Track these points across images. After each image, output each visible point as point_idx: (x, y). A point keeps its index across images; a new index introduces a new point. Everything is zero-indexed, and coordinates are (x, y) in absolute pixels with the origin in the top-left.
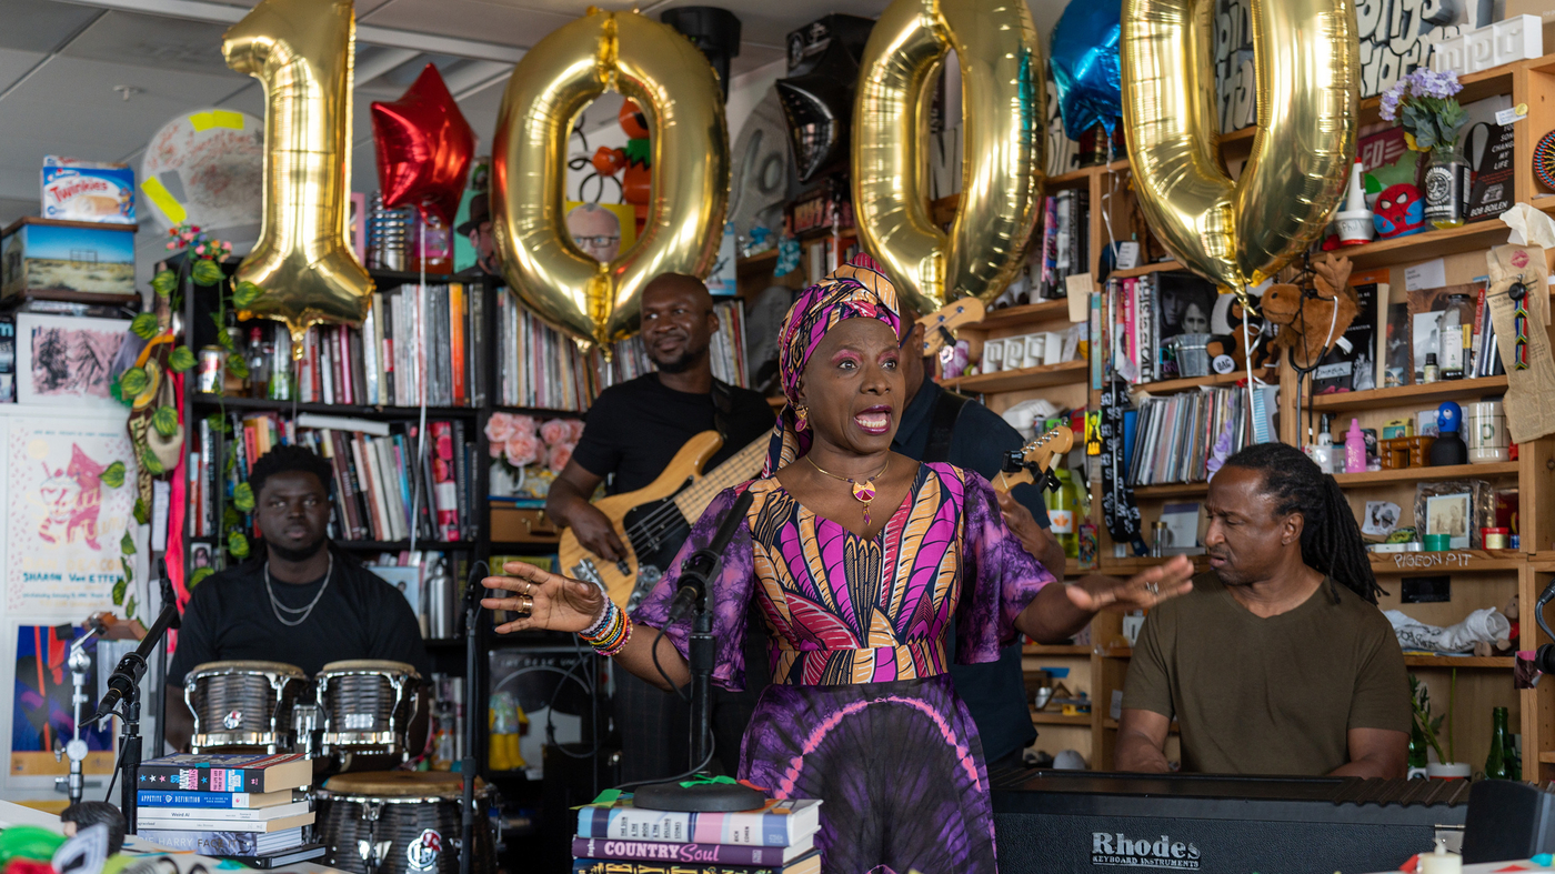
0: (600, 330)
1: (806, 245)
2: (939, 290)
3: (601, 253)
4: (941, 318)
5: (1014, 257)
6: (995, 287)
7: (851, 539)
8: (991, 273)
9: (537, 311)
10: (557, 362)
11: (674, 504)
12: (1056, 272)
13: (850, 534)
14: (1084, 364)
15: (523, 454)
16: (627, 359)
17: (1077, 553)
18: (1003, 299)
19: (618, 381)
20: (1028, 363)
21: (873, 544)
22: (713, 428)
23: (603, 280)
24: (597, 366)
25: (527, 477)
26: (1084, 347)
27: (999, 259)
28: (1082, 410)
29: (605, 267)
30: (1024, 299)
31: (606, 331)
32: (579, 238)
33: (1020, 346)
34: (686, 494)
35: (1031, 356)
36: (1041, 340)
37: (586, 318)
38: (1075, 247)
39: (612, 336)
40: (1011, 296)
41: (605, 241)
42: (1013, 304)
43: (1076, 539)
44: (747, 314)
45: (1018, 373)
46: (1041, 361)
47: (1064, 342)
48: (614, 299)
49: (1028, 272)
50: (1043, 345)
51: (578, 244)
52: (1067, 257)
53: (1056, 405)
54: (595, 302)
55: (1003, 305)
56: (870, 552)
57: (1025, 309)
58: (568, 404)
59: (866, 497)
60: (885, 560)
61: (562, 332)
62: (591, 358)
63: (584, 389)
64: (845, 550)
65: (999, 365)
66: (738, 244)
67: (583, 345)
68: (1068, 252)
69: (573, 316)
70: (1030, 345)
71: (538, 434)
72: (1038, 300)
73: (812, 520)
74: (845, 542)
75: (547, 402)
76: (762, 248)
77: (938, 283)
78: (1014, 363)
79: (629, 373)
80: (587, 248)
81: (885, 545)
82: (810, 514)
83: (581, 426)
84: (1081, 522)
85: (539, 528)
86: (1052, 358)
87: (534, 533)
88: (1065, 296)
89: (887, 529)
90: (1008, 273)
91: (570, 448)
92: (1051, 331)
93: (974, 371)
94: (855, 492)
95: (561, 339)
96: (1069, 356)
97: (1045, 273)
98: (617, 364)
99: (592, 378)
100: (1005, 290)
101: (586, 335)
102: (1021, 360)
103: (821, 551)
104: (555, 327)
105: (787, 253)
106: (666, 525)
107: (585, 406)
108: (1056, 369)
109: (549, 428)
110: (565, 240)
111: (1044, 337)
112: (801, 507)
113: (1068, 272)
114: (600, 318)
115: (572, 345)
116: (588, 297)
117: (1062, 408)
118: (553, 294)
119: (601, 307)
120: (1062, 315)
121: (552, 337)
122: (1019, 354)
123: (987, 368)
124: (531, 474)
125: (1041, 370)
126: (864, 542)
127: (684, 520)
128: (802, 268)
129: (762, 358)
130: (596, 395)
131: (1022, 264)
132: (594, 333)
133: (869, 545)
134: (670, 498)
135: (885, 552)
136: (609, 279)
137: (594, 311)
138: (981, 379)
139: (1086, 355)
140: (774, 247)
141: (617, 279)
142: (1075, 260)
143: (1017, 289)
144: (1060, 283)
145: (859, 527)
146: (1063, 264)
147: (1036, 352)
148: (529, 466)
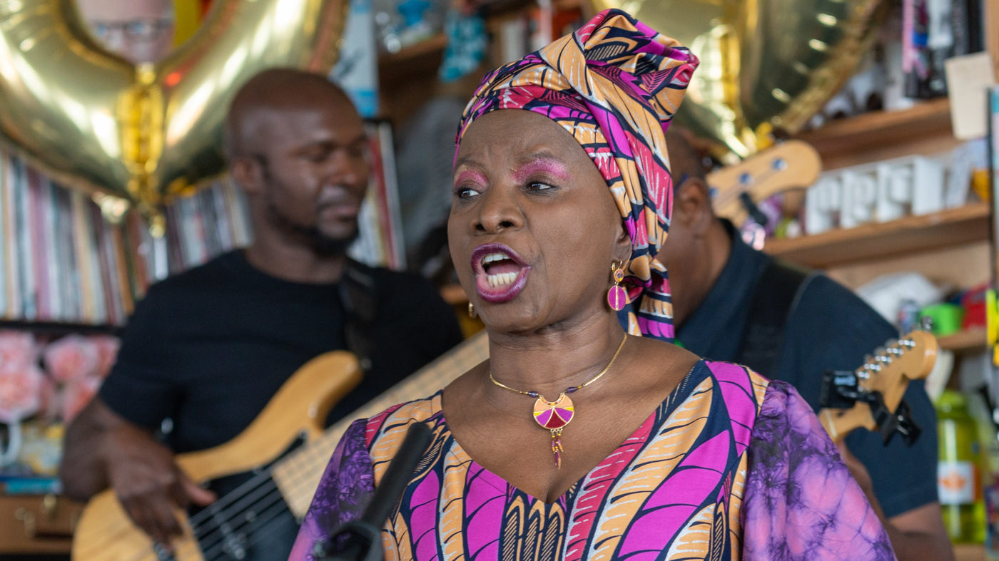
0: (143, 182)
1: (494, 25)
2: (728, 93)
3: (141, 50)
4: (744, 177)
5: (854, 30)
6: (823, 83)
7: (518, 502)
8: (815, 60)
9: (32, 153)
10: (71, 239)
11: (270, 479)
12: (929, 54)
13: (518, 493)
14: (981, 210)
15: (18, 397)
16: (192, 230)
17: (983, 535)
18: (838, 104)
19: (178, 269)
20: (886, 213)
21: (556, 508)
22: (341, 345)
23: (144, 93)
24: (138, 242)
25: (25, 439)
26: (982, 180)
27: (829, 36)
28: (982, 290)
29: (146, 74)
30: (875, 103)
31: (153, 183)
32: (101, 25)
33: (869, 182)
34: (294, 462)
35: (891, 200)
36: (905, 172)
37: (119, 162)
38: (960, 10)
39: (163, 188)
40: (851, 98)
41: (146, 30)
42: (857, 111)
43: (980, 514)
44: (398, 146)
45: (869, 231)
46: (907, 207)
47: (947, 176)
48: (164, 127)
49: (880, 55)
50: (911, 181)
51: (98, 36)
52: (947, 27)
53: (935, 281)
54: (131, 135)
55: (840, 116)
56: (548, 522)
57: (876, 120)
58: (93, 310)
59: (556, 422)
60: (569, 538)
61: (79, 189)
62: (129, 229)
63: (118, 281)
64: (505, 521)
65: (835, 218)
66: (377, 29)
67: (113, 208)
68: (948, 19)
69: (90, 159)
70: (889, 183)
71: (42, 364)
72: (900, 104)
73: (464, 469)
74: (507, 506)
75: (55, 308)
76: (418, 34)
77: (726, 79)
78: (861, 213)
79: (196, 253)
80: (115, 43)
81: (575, 511)
82: (465, 457)
83: (112, 346)
84: (987, 481)
85: (47, 526)
86: (928, 202)
87: (41, 535)
88: (944, 95)
89: (588, 480)
90: (846, 58)
91: (93, 385)
92: (924, 154)
93: (793, 229)
94: (536, 414)
95: (77, 199)
96: (957, 199)
97: (908, 58)
98: (174, 240)
99: (132, 262)
100: (841, 88)
101: (116, 189)
102: (873, 207)
103: (466, 521)
104: (65, 180)
105: (463, 39)
106: (259, 514)
107: (121, 313)
108: (936, 220)
109: (62, 353)
110: (76, 31)
111: (911, 167)
112: (455, 446)
113: (950, 53)
114: (141, 161)
115: (94, 210)
116: (121, 126)
117: (947, 288)
118: (57, 121)
119: (142, 142)
120: (941, 129)
121: (62, 197)
122: (869, 197)
123: (816, 224)
124: (32, 431)
125: (911, 223)
126: (540, 506)
127: (287, 510)
128: (487, 62)
129: (423, 223)
130: (140, 292)
131: (869, 43)
132: (132, 186)
133: (548, 510)
134: (267, 466)
135: (572, 524)
136: (156, 94)
137: (131, 149)
138: (805, 242)
139: (984, 193)
140: (439, 30)
141: (169, 92)
142: (961, 32)
143: (862, 86)
144: (936, 73)
145: (539, 480)
146: (940, 39)
147: (900, 192)
148: (29, 420)
